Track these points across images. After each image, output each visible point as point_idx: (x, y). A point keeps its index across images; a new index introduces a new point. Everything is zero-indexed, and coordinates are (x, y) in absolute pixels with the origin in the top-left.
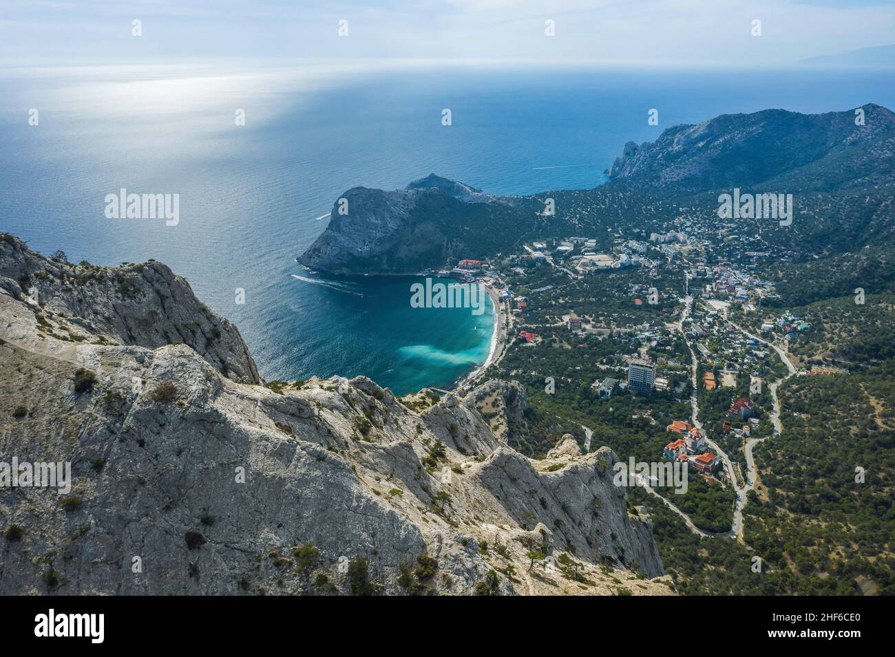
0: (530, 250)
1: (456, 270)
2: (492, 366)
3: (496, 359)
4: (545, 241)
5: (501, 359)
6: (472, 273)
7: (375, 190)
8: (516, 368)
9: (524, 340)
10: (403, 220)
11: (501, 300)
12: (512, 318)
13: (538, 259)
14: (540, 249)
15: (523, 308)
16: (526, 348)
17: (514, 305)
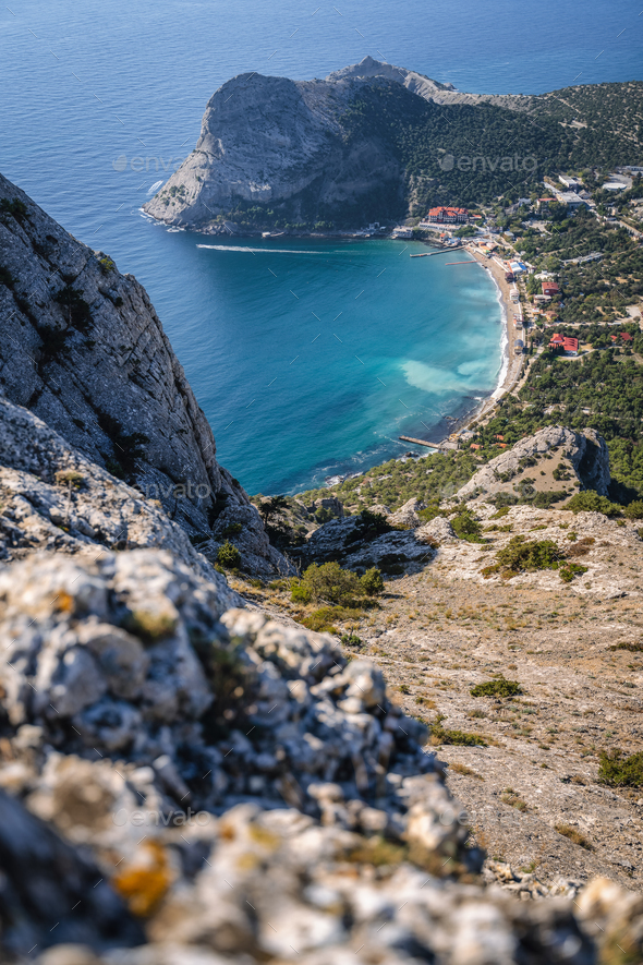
0: (554, 190)
1: (424, 225)
2: (507, 396)
3: (512, 383)
4: (580, 174)
5: (522, 383)
6: (453, 231)
7: (277, 80)
8: (556, 400)
9: (561, 351)
10: (328, 135)
11: (511, 278)
12: (533, 311)
13: (571, 206)
14: (572, 188)
15: (551, 293)
16: (567, 365)
17: (535, 287)
